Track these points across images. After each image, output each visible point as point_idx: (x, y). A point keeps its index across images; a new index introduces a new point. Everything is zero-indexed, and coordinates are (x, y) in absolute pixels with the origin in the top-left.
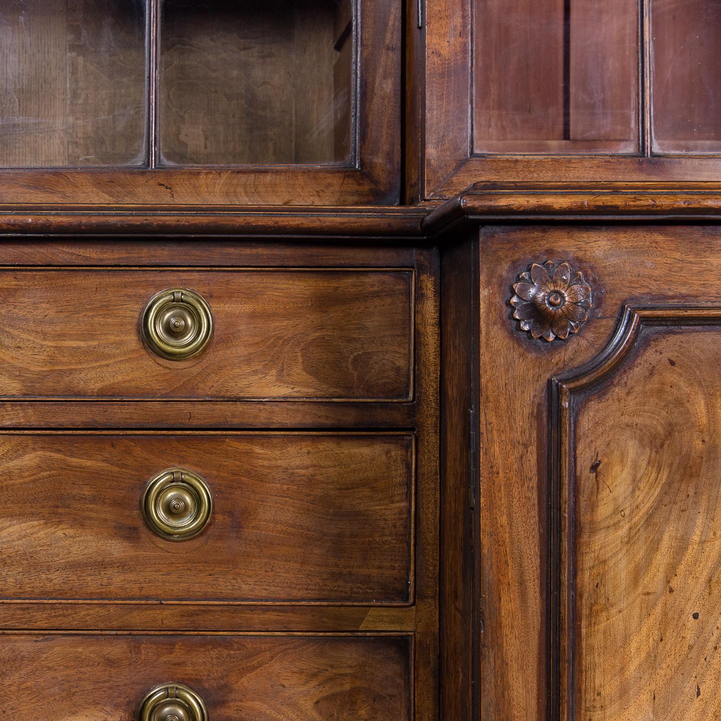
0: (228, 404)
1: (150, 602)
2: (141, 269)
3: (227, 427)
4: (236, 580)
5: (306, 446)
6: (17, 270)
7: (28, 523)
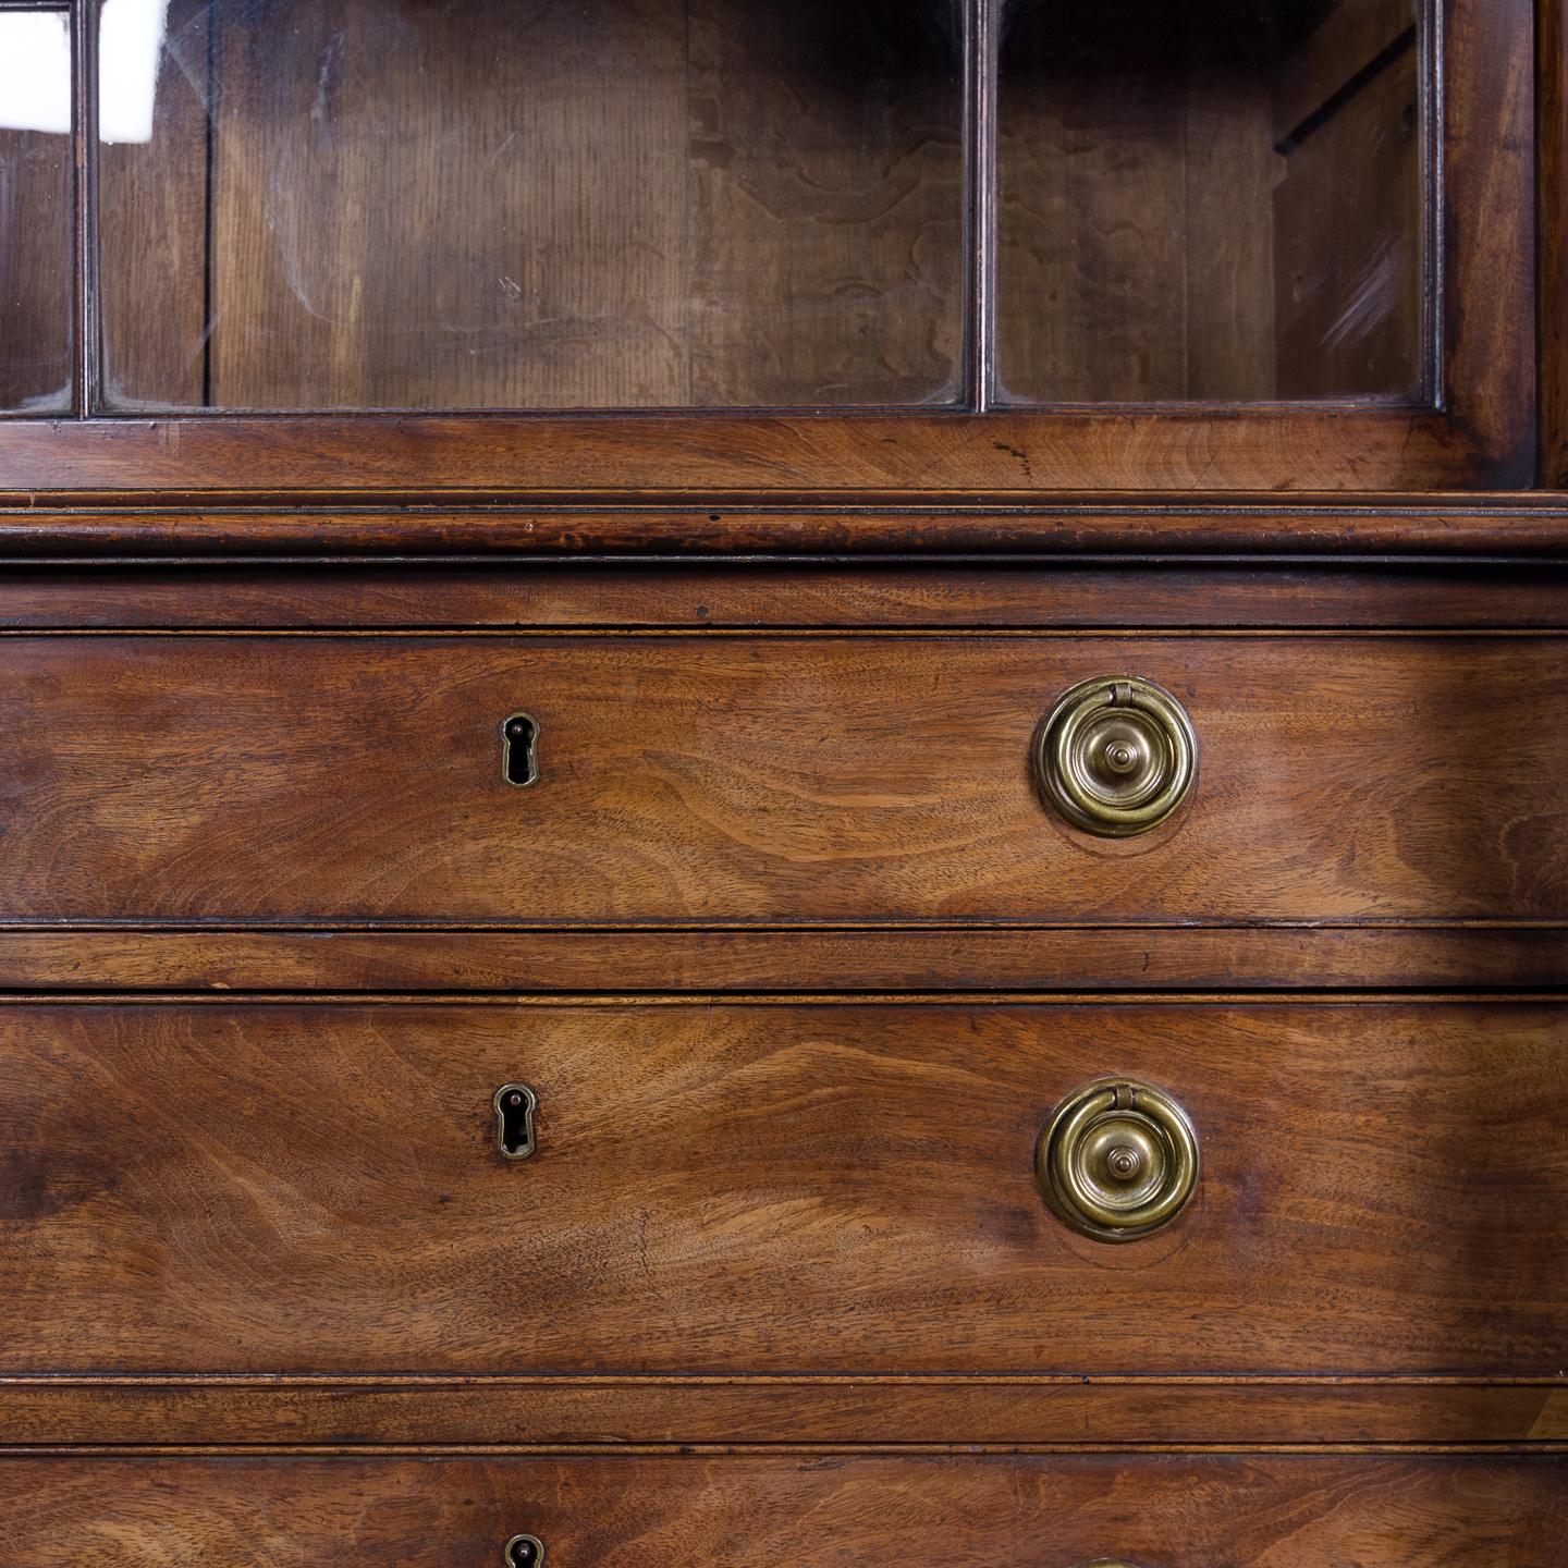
0: (1229, 934)
1: (1060, 1380)
2: (1037, 633)
3: (1228, 985)
4: (1253, 1328)
5: (1405, 1028)
6: (759, 637)
7: (786, 1204)
